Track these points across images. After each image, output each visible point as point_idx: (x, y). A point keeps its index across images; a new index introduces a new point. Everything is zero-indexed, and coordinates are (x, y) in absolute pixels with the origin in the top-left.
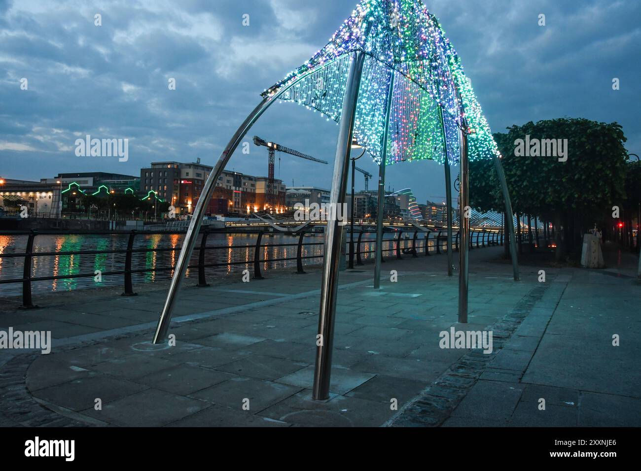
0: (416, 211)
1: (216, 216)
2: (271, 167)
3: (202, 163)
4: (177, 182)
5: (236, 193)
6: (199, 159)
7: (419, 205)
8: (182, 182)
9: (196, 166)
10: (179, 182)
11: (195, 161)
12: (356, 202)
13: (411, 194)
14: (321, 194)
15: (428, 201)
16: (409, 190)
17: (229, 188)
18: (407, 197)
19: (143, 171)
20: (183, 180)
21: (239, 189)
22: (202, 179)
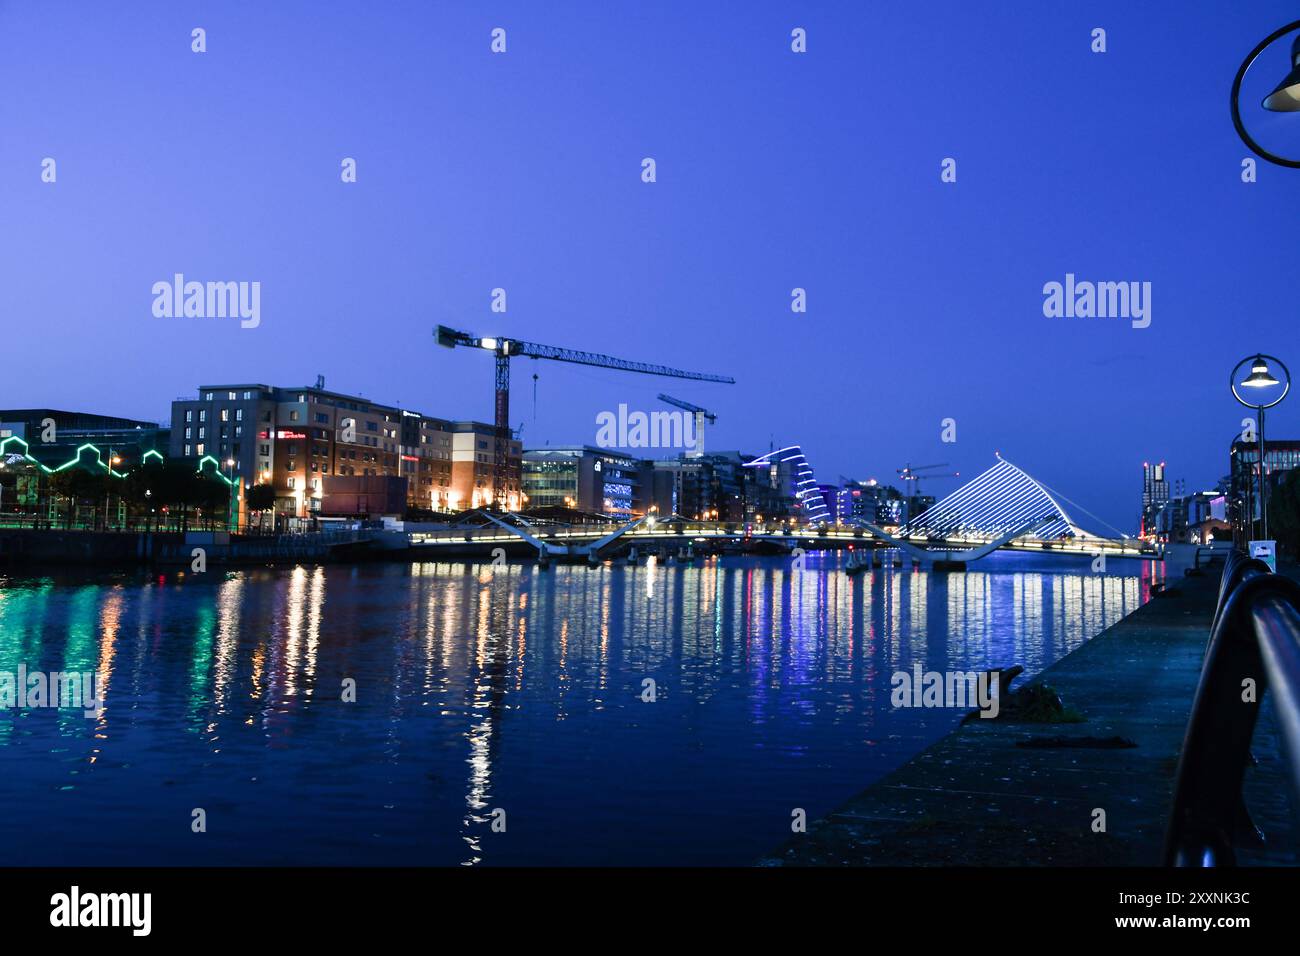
0: (818, 502)
1: (382, 519)
2: (503, 399)
3: (327, 388)
4: (268, 437)
5: (405, 462)
6: (321, 378)
7: (822, 487)
8: (281, 435)
9: (316, 393)
10: (272, 435)
11: (312, 384)
12: (680, 482)
13: (801, 460)
14: (602, 461)
15: (842, 478)
16: (796, 452)
17: (389, 448)
18: (792, 469)
19: (179, 408)
20: (284, 429)
21: (413, 451)
22: (330, 426)
